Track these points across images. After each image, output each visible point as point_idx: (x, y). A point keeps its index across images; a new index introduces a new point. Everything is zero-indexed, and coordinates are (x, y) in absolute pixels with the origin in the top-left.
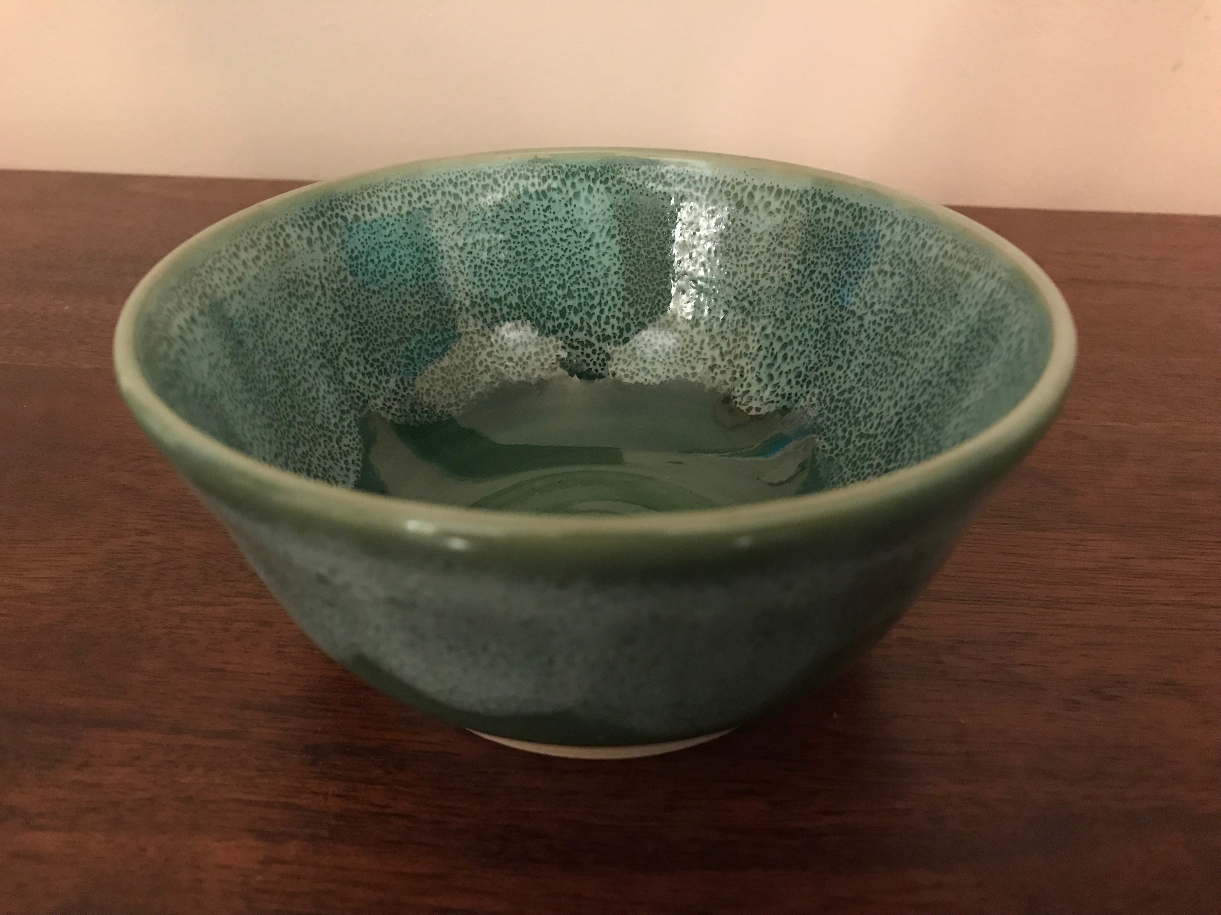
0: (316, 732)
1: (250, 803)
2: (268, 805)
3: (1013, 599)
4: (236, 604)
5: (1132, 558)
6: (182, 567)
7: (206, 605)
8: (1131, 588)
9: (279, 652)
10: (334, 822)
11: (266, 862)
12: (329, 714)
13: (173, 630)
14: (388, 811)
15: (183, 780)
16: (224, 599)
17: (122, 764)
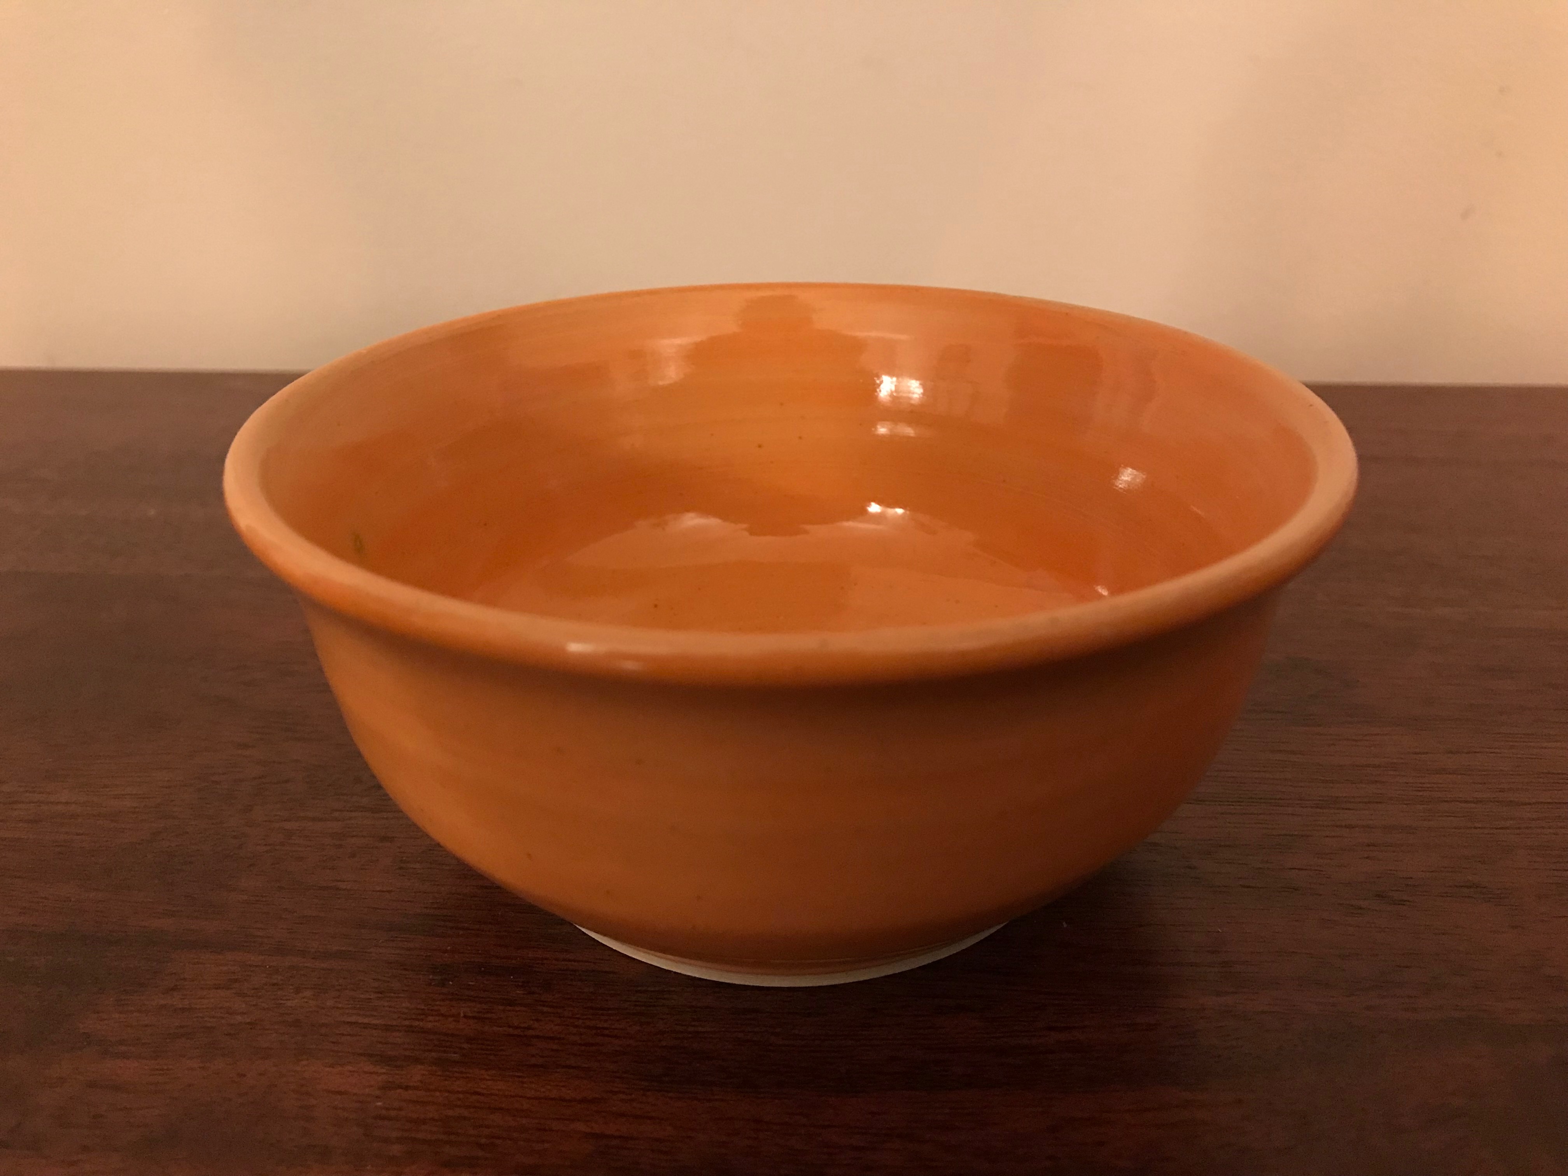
0: (446, 951)
1: (366, 1026)
2: (388, 1028)
3: (1280, 799)
4: (350, 818)
5: (1427, 753)
6: (287, 781)
7: (314, 819)
8: (1425, 785)
9: (401, 868)
10: (466, 1046)
11: (387, 1087)
12: (461, 932)
13: (277, 848)
14: (530, 1033)
15: (289, 1003)
16: (337, 814)
17: (217, 987)
